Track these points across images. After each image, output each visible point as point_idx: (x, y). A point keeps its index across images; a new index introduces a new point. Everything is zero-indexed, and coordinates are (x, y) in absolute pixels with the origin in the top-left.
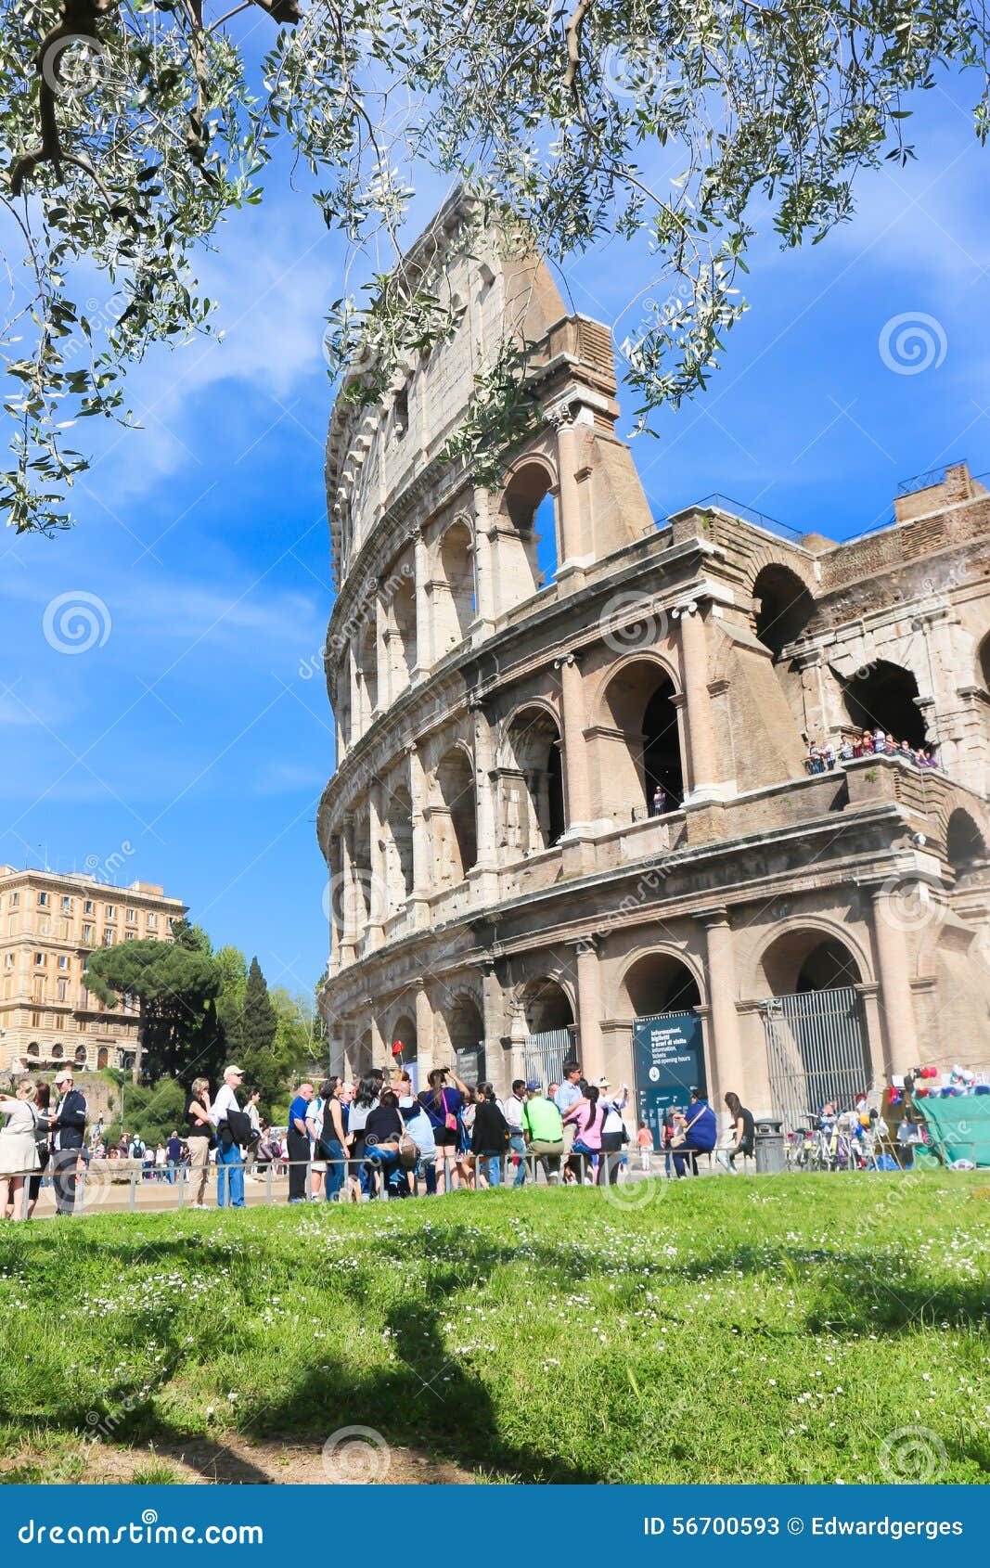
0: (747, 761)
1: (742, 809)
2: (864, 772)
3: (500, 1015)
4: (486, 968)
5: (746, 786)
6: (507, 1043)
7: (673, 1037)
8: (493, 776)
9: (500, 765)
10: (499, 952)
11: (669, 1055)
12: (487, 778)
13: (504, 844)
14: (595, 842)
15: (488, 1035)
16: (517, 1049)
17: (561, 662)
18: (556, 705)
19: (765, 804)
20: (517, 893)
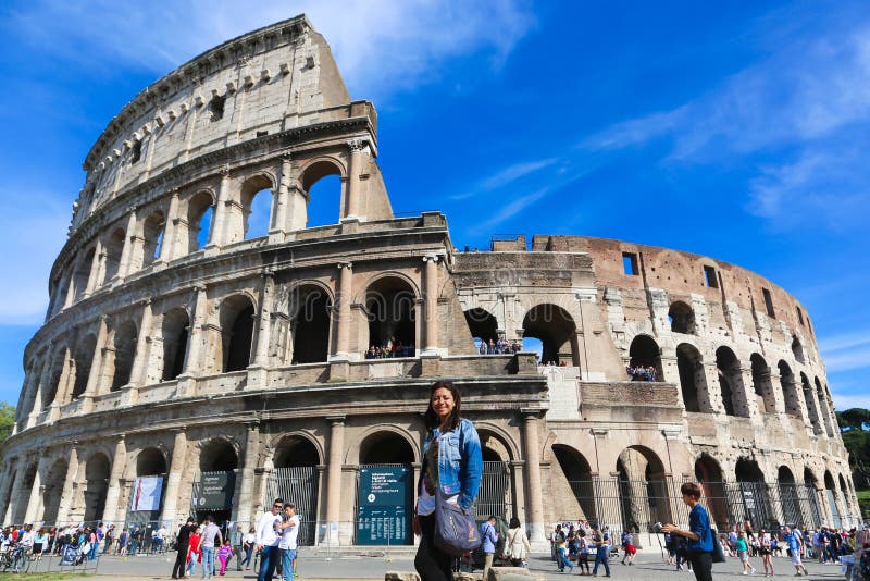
0: (456, 339)
1: (451, 363)
2: (528, 358)
3: (256, 455)
4: (254, 425)
5: (454, 353)
6: (259, 472)
7: (387, 478)
8: (273, 316)
9: (279, 310)
10: (266, 416)
11: (384, 488)
12: (269, 317)
13: (275, 355)
14: (351, 364)
15: (247, 465)
16: (265, 476)
17: (343, 265)
18: (332, 286)
19: (466, 363)
20: (282, 384)
